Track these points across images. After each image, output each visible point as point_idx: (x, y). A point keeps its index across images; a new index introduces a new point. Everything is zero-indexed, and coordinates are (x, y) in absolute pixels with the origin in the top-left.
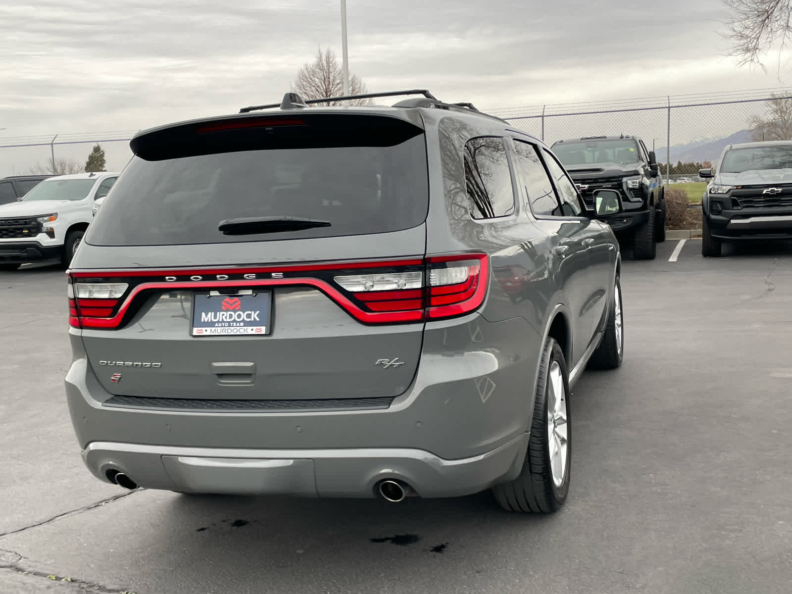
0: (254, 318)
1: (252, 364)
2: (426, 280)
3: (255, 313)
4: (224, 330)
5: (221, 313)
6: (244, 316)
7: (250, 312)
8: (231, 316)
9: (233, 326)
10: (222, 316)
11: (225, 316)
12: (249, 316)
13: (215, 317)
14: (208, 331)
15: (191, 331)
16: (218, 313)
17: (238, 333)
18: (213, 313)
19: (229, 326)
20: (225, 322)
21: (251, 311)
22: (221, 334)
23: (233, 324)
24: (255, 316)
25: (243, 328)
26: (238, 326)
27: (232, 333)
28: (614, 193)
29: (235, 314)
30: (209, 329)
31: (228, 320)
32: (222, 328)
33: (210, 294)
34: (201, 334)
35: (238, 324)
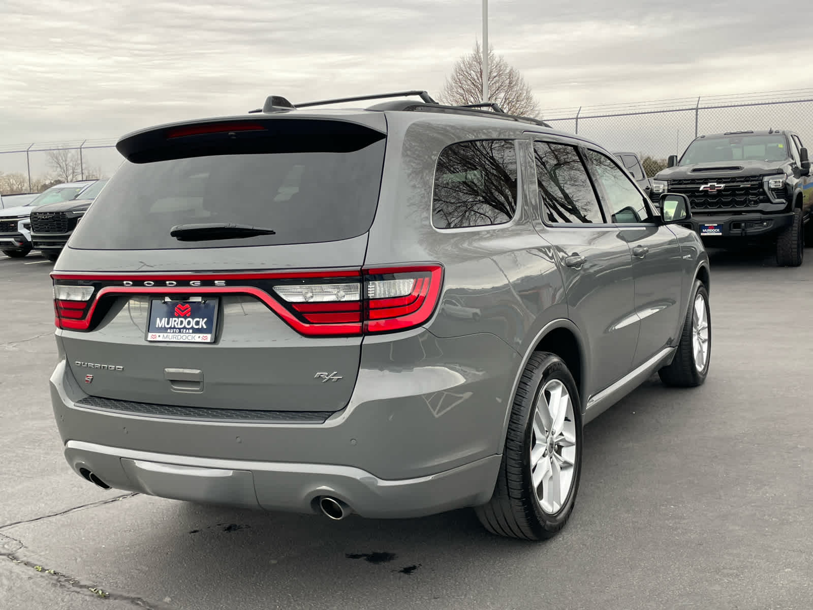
0: (202, 326)
1: (200, 371)
2: (363, 291)
3: (203, 320)
4: (175, 336)
5: (174, 319)
6: (193, 323)
7: (198, 319)
8: (182, 322)
9: (183, 333)
10: (174, 322)
11: (177, 322)
12: (197, 323)
13: (168, 323)
14: (160, 337)
15: (146, 336)
16: (171, 319)
17: (187, 340)
18: (167, 319)
19: (179, 332)
20: (176, 328)
21: (200, 318)
22: (172, 340)
23: (183, 331)
24: (203, 323)
25: (192, 335)
26: (187, 333)
27: (181, 340)
28: (681, 197)
29: (185, 320)
30: (161, 335)
31: (180, 327)
32: (173, 334)
33: (164, 300)
34: (155, 340)
35: (187, 331)
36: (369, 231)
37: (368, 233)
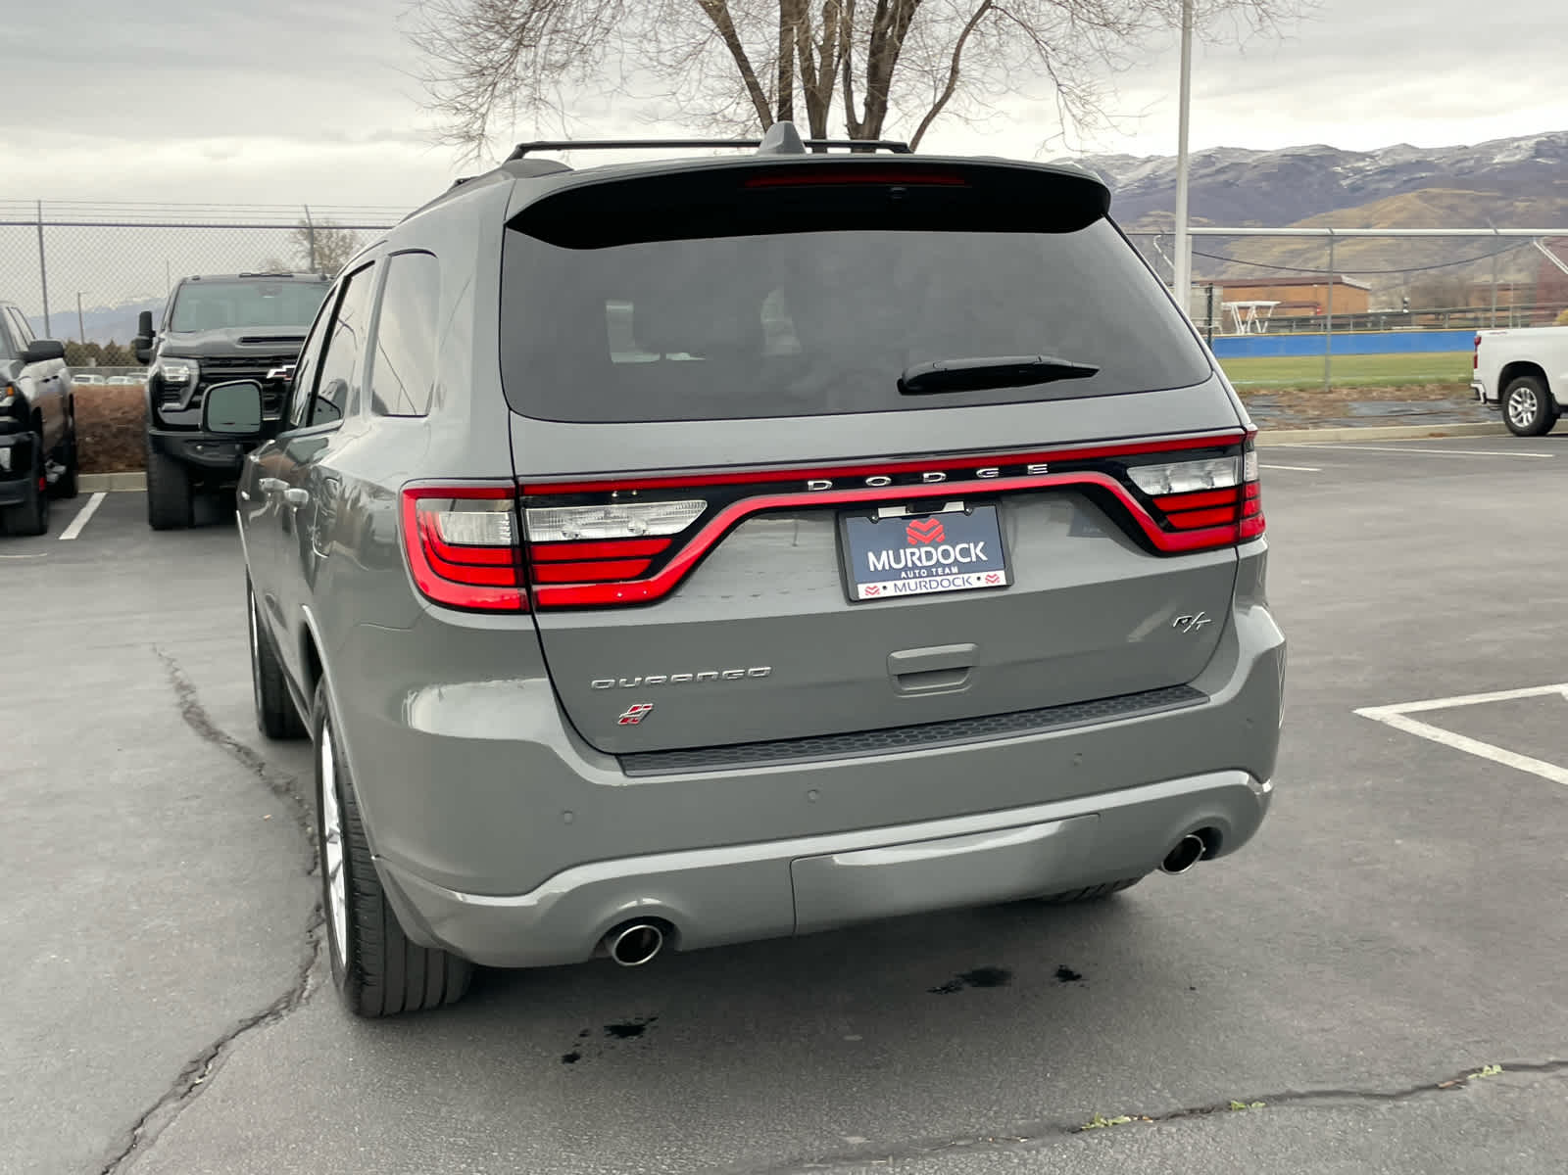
0: (977, 556)
1: (972, 646)
2: (1243, 470)
3: (975, 547)
5: (908, 551)
6: (955, 553)
7: (965, 545)
8: (929, 555)
9: (937, 575)
10: (911, 555)
11: (917, 555)
13: (898, 560)
14: (889, 589)
16: (902, 551)
17: (952, 588)
18: (891, 552)
19: (930, 575)
20: (920, 568)
22: (919, 591)
23: (937, 571)
24: (977, 551)
25: (961, 576)
26: (948, 574)
27: (940, 589)
29: (936, 550)
30: (890, 584)
31: (925, 563)
32: (918, 580)
33: (878, 515)
34: (875, 596)
35: (947, 571)
36: (1212, 370)
37: (1214, 373)
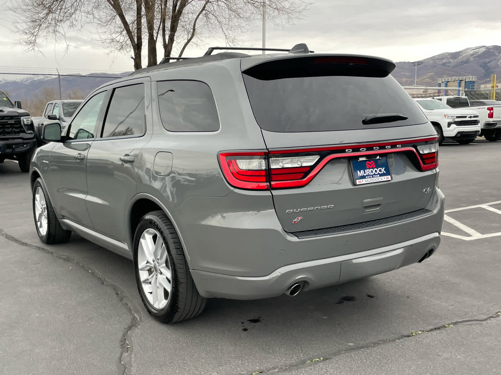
0: (383, 172)
1: (383, 198)
3: (383, 169)
4: (372, 180)
5: (367, 170)
6: (378, 171)
7: (380, 169)
8: (372, 171)
9: (374, 177)
10: (368, 171)
11: (369, 172)
12: (380, 171)
13: (365, 173)
14: (364, 181)
16: (365, 170)
17: (379, 181)
18: (363, 171)
19: (373, 177)
20: (370, 175)
22: (371, 182)
24: (383, 170)
25: (380, 177)
26: (377, 177)
27: (376, 181)
29: (374, 170)
30: (364, 180)
32: (370, 179)
33: (359, 160)
34: (361, 183)
35: (377, 176)
